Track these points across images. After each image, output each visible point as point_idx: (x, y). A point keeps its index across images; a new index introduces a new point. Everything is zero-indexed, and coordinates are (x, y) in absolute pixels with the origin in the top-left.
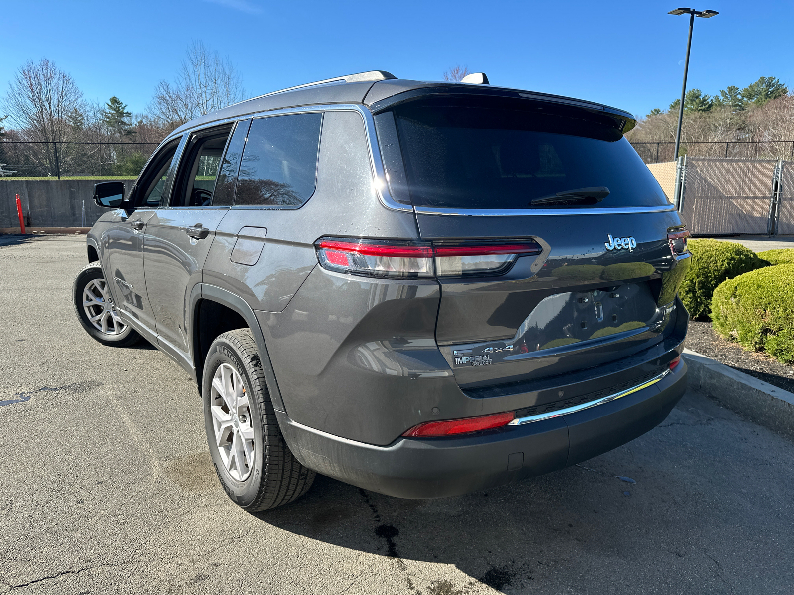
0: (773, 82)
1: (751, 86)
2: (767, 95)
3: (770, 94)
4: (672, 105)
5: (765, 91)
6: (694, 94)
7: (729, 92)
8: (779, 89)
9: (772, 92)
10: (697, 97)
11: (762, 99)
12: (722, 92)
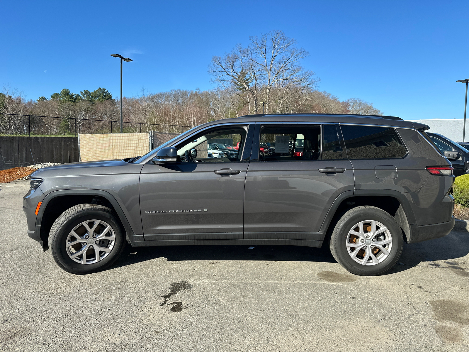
0: (105, 91)
1: (94, 92)
2: (103, 97)
3: (105, 97)
4: (52, 96)
5: (102, 95)
6: (66, 92)
7: (85, 93)
8: (108, 95)
9: (105, 96)
10: (68, 93)
11: (101, 99)
12: (81, 92)
